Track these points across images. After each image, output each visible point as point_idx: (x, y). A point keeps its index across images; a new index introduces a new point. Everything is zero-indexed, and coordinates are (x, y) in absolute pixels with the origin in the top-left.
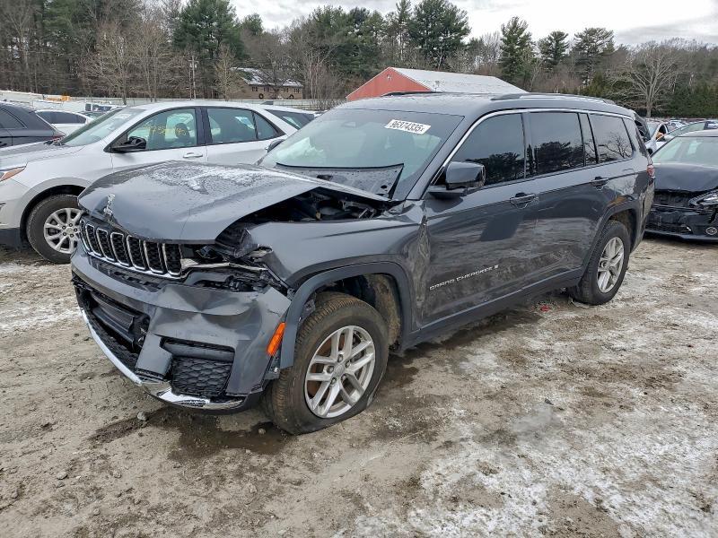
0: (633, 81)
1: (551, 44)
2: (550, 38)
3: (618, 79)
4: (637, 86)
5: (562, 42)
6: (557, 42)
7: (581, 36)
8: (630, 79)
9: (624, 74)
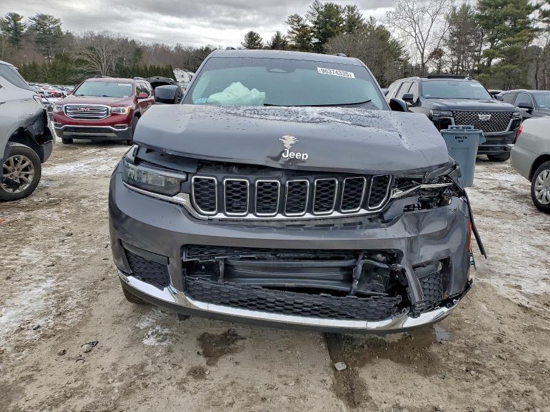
0: (89, 60)
1: (9, 23)
2: (8, 18)
3: (77, 57)
4: (93, 64)
5: (19, 22)
6: (15, 22)
7: (34, 19)
8: (85, 58)
9: (80, 54)
